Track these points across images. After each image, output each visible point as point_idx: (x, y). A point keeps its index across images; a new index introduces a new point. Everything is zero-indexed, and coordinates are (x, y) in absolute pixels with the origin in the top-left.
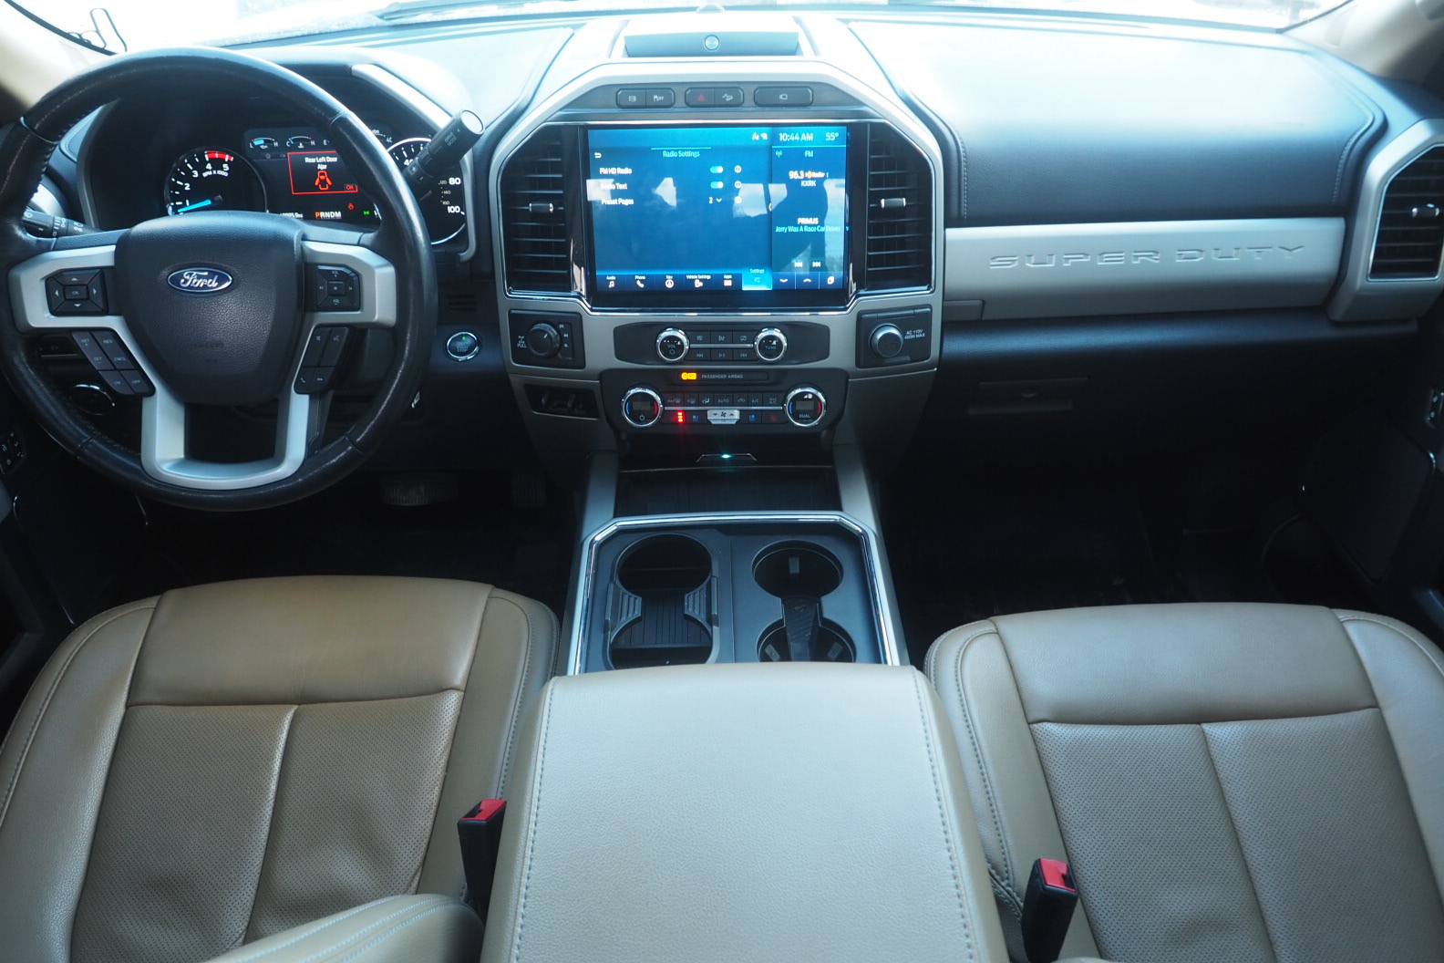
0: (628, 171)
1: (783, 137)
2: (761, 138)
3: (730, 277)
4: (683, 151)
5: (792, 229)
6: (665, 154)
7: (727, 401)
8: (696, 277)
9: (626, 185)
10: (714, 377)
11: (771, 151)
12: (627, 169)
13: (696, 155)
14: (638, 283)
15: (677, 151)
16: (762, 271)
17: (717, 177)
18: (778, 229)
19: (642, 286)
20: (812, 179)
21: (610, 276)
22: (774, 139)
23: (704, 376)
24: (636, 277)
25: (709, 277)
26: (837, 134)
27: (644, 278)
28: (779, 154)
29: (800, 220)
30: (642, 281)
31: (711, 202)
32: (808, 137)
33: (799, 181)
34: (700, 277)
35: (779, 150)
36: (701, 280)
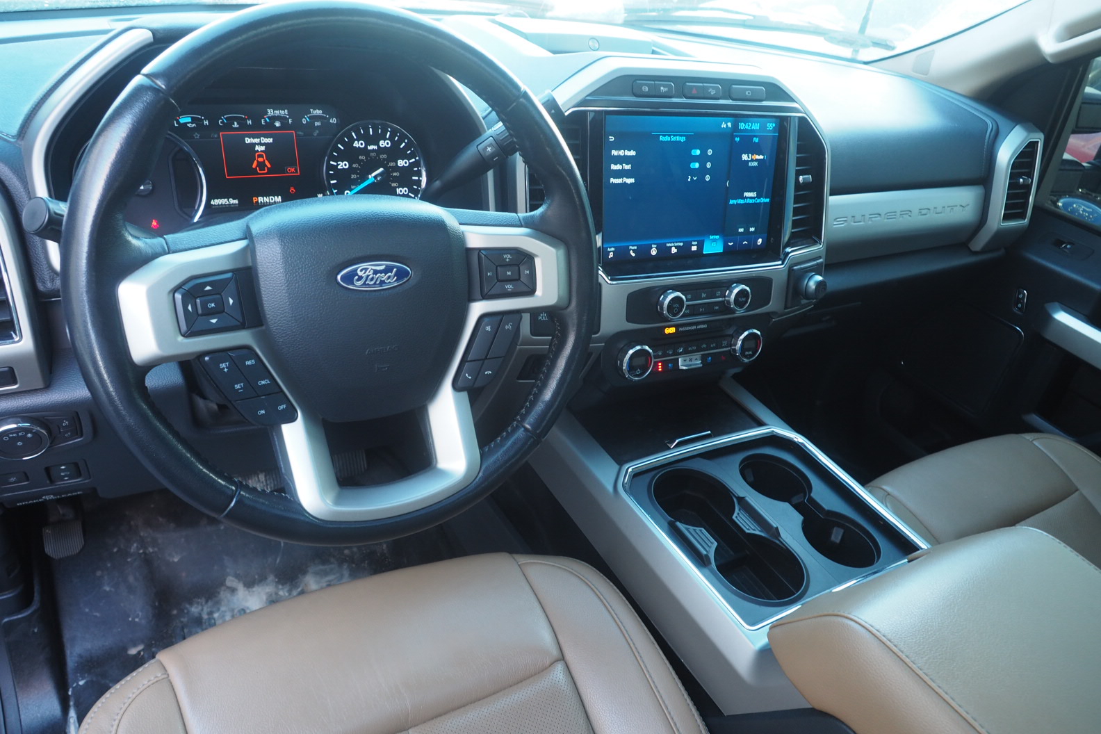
0: (633, 153)
1: (742, 126)
2: (727, 126)
3: (696, 243)
4: (674, 136)
5: (740, 201)
6: (662, 138)
7: (694, 348)
8: (673, 245)
9: (630, 165)
10: (687, 328)
11: (733, 137)
12: (632, 151)
13: (683, 139)
14: (631, 252)
15: (670, 136)
16: (717, 237)
17: (696, 159)
18: (732, 202)
19: (633, 255)
20: (756, 160)
21: (610, 248)
22: (735, 126)
23: (681, 329)
24: (631, 247)
25: (681, 244)
26: (774, 125)
27: (636, 248)
28: (737, 139)
29: (746, 194)
30: (634, 251)
31: (689, 180)
32: (756, 126)
33: (748, 161)
34: (676, 244)
35: (737, 136)
36: (676, 247)
